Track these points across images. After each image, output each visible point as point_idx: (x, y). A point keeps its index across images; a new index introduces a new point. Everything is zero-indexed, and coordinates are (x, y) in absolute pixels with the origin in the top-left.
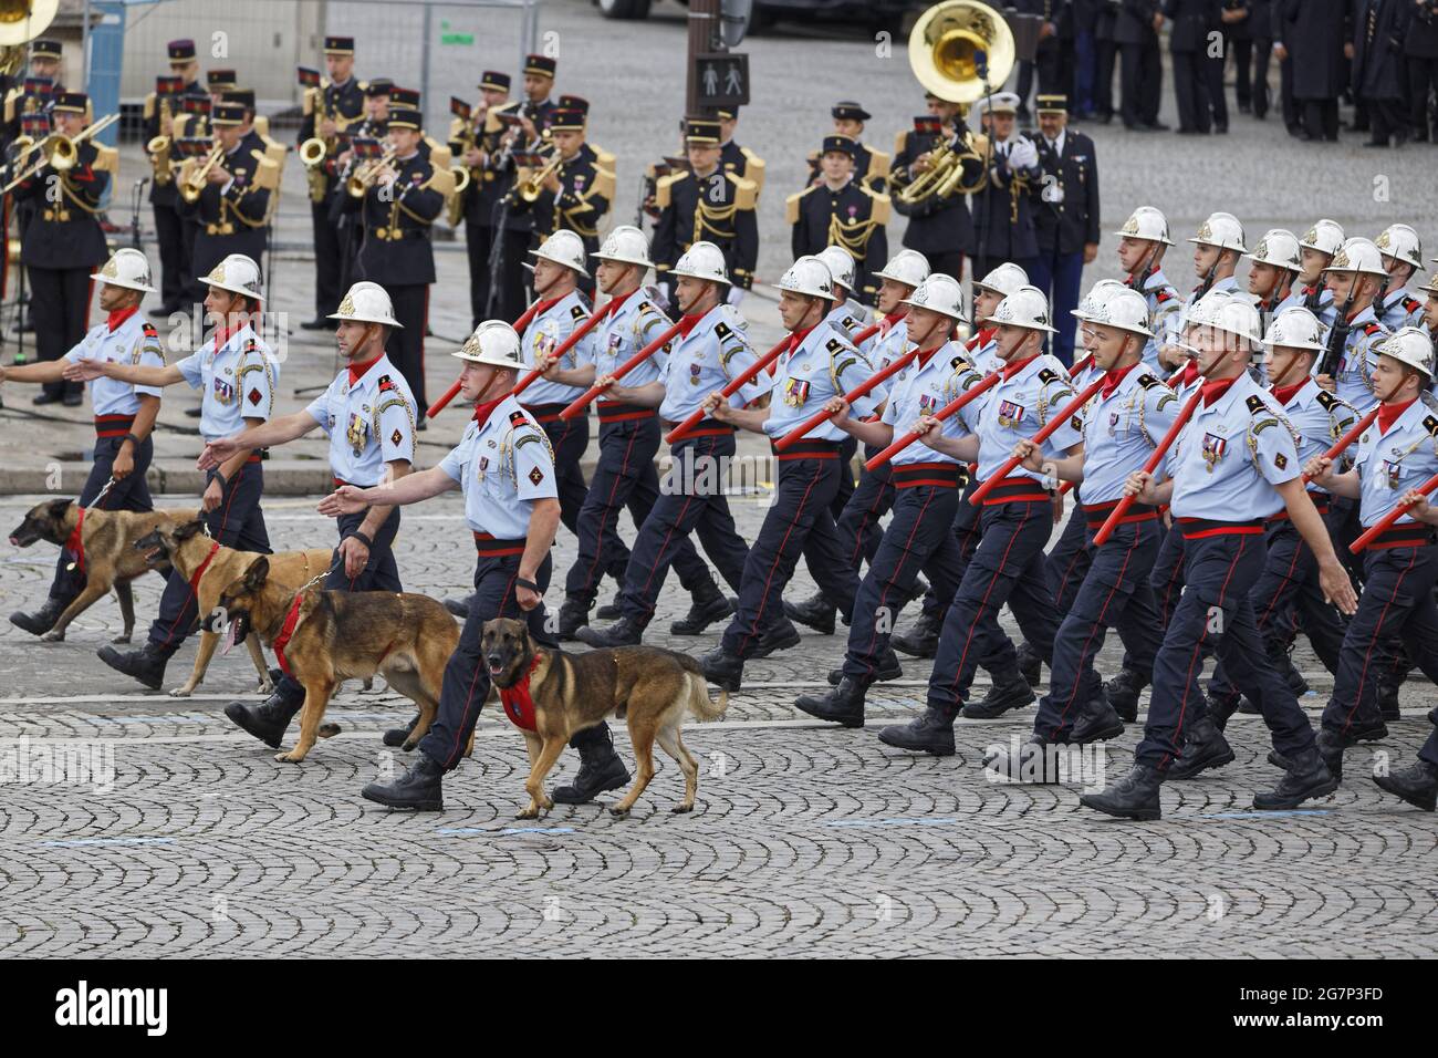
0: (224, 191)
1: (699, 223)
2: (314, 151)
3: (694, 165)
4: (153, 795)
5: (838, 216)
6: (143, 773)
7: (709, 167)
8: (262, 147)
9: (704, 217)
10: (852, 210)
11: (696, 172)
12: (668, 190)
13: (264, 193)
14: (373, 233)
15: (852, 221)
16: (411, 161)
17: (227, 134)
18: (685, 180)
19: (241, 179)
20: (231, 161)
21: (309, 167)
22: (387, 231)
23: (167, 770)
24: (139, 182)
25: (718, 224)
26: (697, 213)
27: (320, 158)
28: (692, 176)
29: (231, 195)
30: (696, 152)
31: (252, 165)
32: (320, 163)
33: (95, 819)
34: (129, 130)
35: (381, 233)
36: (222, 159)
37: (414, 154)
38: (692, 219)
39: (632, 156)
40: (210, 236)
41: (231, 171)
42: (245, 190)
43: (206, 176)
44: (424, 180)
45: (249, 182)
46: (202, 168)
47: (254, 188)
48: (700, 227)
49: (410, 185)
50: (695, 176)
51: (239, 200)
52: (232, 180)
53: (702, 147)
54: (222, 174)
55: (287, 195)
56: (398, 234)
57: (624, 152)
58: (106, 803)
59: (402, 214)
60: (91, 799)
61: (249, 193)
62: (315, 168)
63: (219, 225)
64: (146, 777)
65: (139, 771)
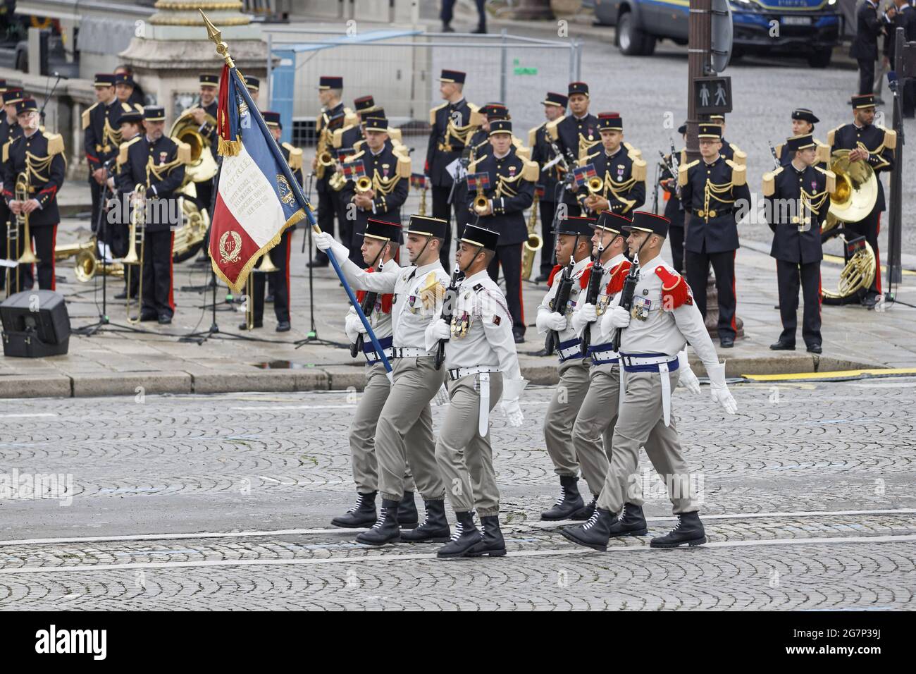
1: (708, 196)
3: (704, 154)
4: (333, 598)
5: (804, 189)
6: (326, 583)
7: (713, 155)
9: (711, 191)
10: (814, 184)
11: (705, 159)
12: (686, 173)
15: (814, 192)
16: (506, 158)
18: (697, 165)
19: (387, 171)
20: (379, 159)
23: (342, 581)
25: (721, 196)
26: (706, 188)
28: (702, 163)
30: (705, 145)
31: (393, 161)
34: (299, 138)
37: (509, 152)
38: (703, 193)
44: (517, 172)
45: (393, 173)
47: (397, 178)
48: (709, 198)
50: (704, 163)
53: (709, 141)
58: (302, 604)
60: (291, 601)
64: (328, 586)
65: (323, 582)
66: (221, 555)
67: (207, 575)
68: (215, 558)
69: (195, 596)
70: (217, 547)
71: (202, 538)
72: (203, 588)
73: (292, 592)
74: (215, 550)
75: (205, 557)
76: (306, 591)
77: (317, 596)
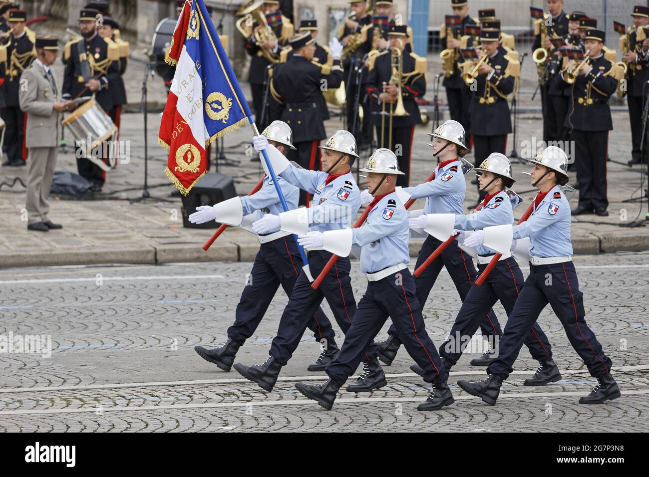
0: (489, 78)
2: (541, 55)
4: (447, 430)
6: (441, 417)
13: (511, 78)
14: (576, 100)
16: (598, 60)
17: (490, 47)
19: (499, 71)
20: (493, 61)
21: (538, 64)
22: (584, 99)
23: (454, 415)
24: (438, 76)
27: (544, 59)
29: (493, 80)
31: (505, 64)
32: (545, 63)
34: (434, 45)
35: (581, 100)
36: (487, 60)
37: (599, 56)
40: (481, 104)
41: (493, 66)
42: (501, 77)
43: (478, 70)
44: (605, 71)
45: (503, 74)
46: (476, 65)
47: (506, 76)
49: (598, 75)
51: (498, 82)
52: (493, 71)
54: (487, 67)
55: (525, 81)
56: (590, 101)
59: (593, 90)
61: (503, 78)
62: (541, 65)
63: (486, 98)
64: (442, 420)
65: (438, 416)
67: (342, 411)
68: (349, 397)
69: (330, 428)
72: (338, 422)
73: (411, 425)
75: (340, 396)
76: (423, 424)
77: (432, 428)
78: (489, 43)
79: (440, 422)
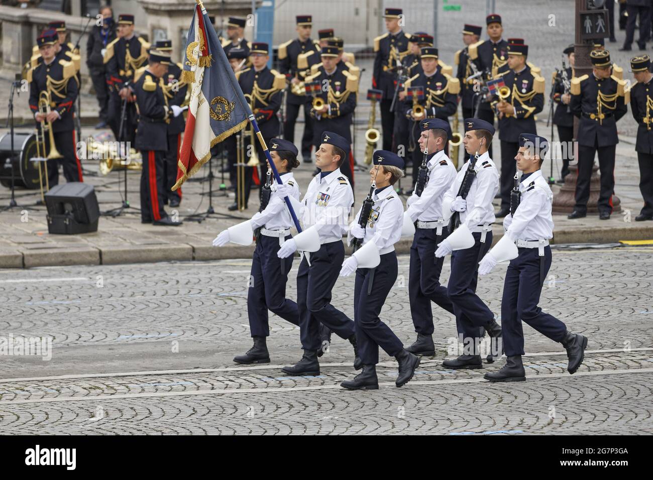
4: (297, 418)
6: (291, 406)
8: (347, 69)
12: (579, 86)
16: (434, 76)
18: (587, 79)
19: (338, 86)
20: (332, 78)
23: (304, 404)
25: (609, 104)
31: (344, 79)
33: (266, 432)
37: (435, 72)
38: (595, 101)
39: (548, 67)
41: (333, 83)
44: (443, 87)
47: (346, 92)
57: (544, 65)
58: (272, 423)
60: (264, 421)
64: (293, 409)
65: (289, 406)
66: (211, 386)
67: (200, 402)
68: (206, 388)
69: (189, 418)
70: (208, 380)
71: (196, 373)
72: (196, 412)
73: (264, 414)
74: (206, 382)
75: (198, 388)
76: (275, 413)
77: (284, 417)
78: (330, 58)
79: (291, 410)
